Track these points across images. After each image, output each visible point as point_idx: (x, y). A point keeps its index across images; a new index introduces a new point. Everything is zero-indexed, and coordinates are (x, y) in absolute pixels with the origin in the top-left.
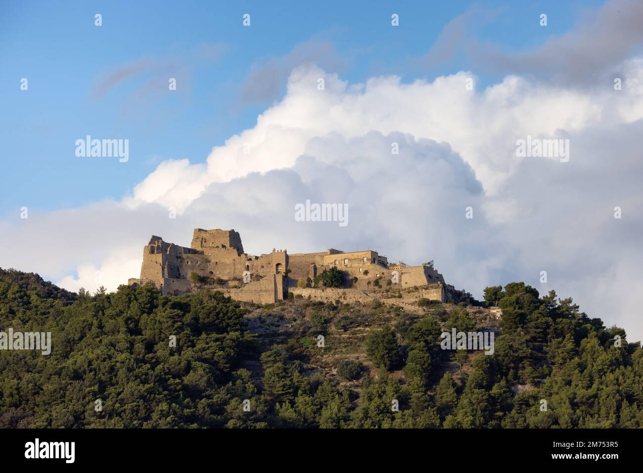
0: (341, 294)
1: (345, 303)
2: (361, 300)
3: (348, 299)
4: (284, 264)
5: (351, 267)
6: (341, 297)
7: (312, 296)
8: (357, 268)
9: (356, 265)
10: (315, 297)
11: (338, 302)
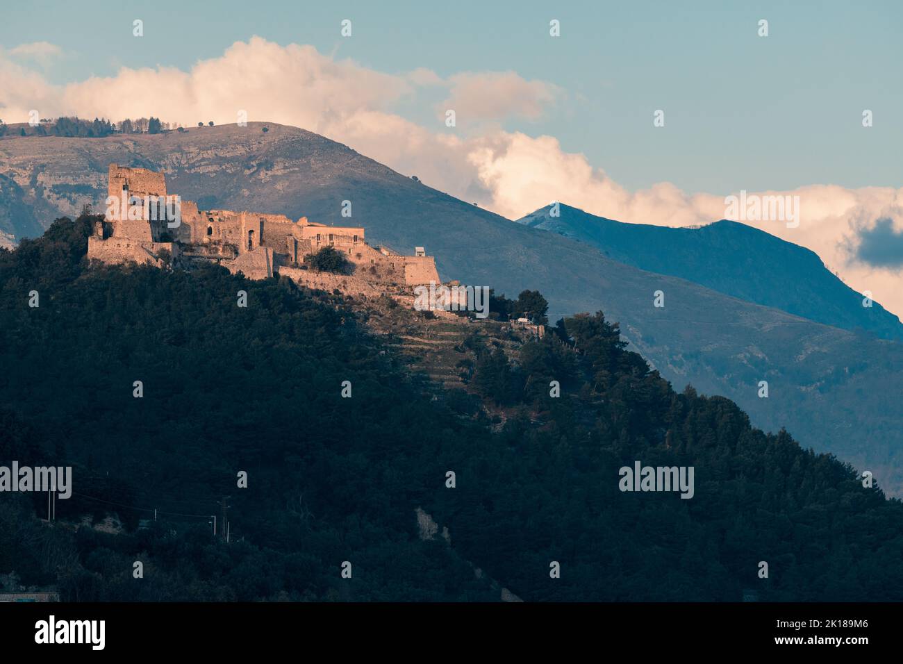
0: (340, 282)
1: (346, 294)
2: (365, 293)
3: (349, 290)
4: (257, 232)
5: (339, 246)
6: (340, 285)
7: (304, 280)
8: (346, 248)
9: (345, 244)
10: (307, 281)
11: (336, 292)
